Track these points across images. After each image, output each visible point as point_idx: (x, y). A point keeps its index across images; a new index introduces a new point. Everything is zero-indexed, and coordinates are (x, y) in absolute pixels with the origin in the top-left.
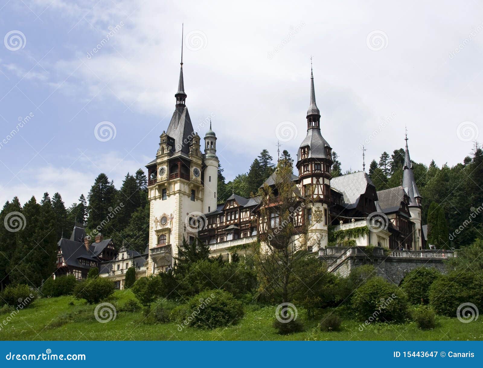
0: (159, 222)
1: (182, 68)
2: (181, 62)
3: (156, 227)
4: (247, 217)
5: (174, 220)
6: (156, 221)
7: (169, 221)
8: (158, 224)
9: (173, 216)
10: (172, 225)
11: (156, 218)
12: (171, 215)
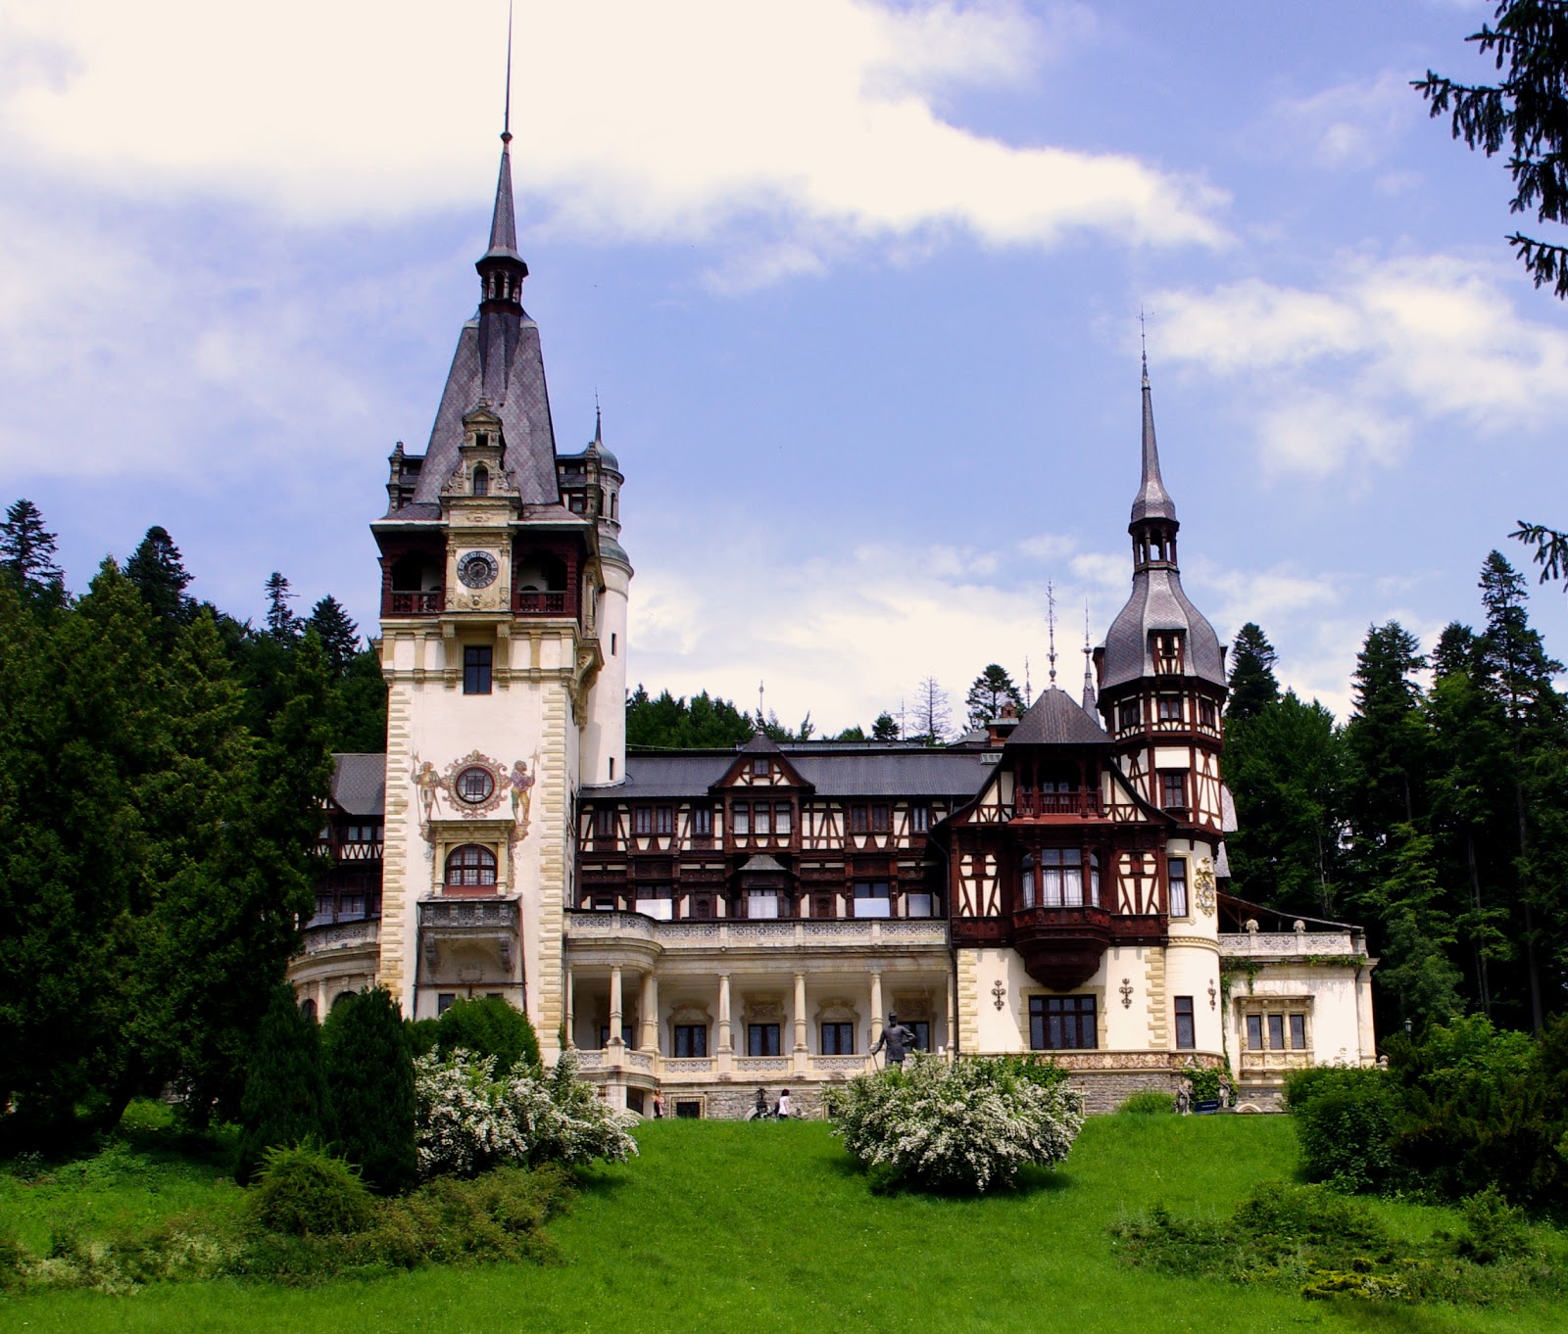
0: (447, 788)
1: (506, 155)
2: (503, 130)
3: (428, 806)
4: (833, 834)
5: (535, 793)
6: (427, 779)
7: (507, 793)
8: (441, 792)
9: (528, 773)
10: (526, 811)
11: (427, 767)
12: (520, 767)
